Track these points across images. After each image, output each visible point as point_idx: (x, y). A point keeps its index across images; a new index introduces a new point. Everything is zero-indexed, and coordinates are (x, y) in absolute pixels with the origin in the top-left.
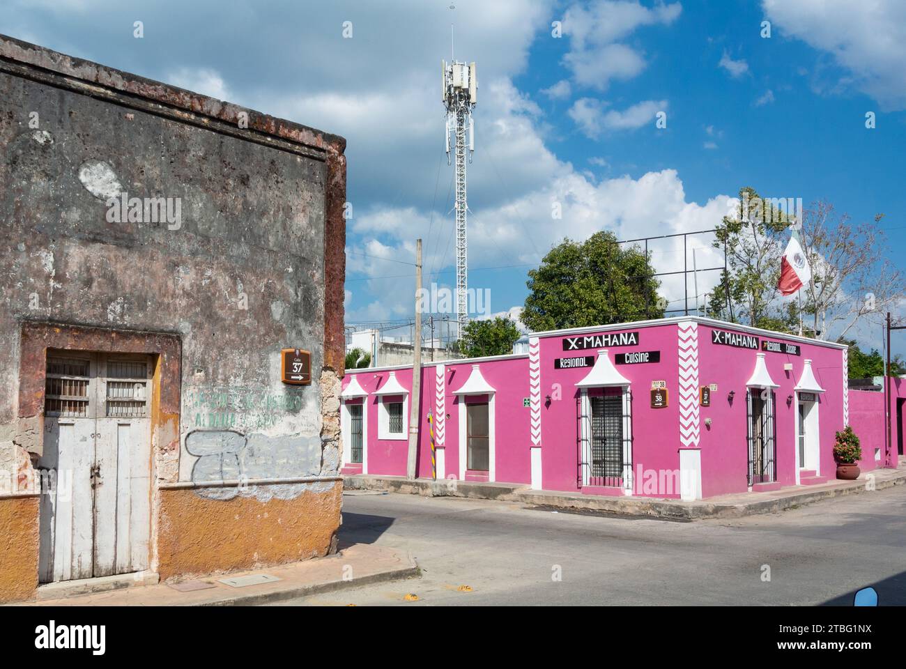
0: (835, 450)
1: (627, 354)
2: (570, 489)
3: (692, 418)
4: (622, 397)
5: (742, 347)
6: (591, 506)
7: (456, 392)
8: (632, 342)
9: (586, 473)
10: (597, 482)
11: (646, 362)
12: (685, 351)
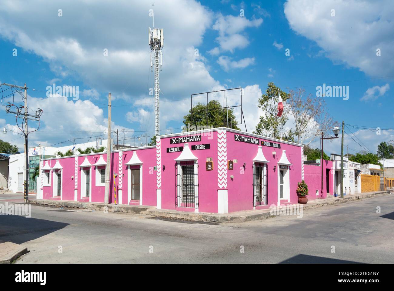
0: (297, 191)
1: (196, 145)
2: (173, 209)
3: (223, 175)
4: (194, 166)
5: (250, 143)
6: (178, 217)
7: (126, 164)
8: (198, 140)
9: (180, 201)
10: (184, 206)
11: (204, 149)
12: (220, 143)
